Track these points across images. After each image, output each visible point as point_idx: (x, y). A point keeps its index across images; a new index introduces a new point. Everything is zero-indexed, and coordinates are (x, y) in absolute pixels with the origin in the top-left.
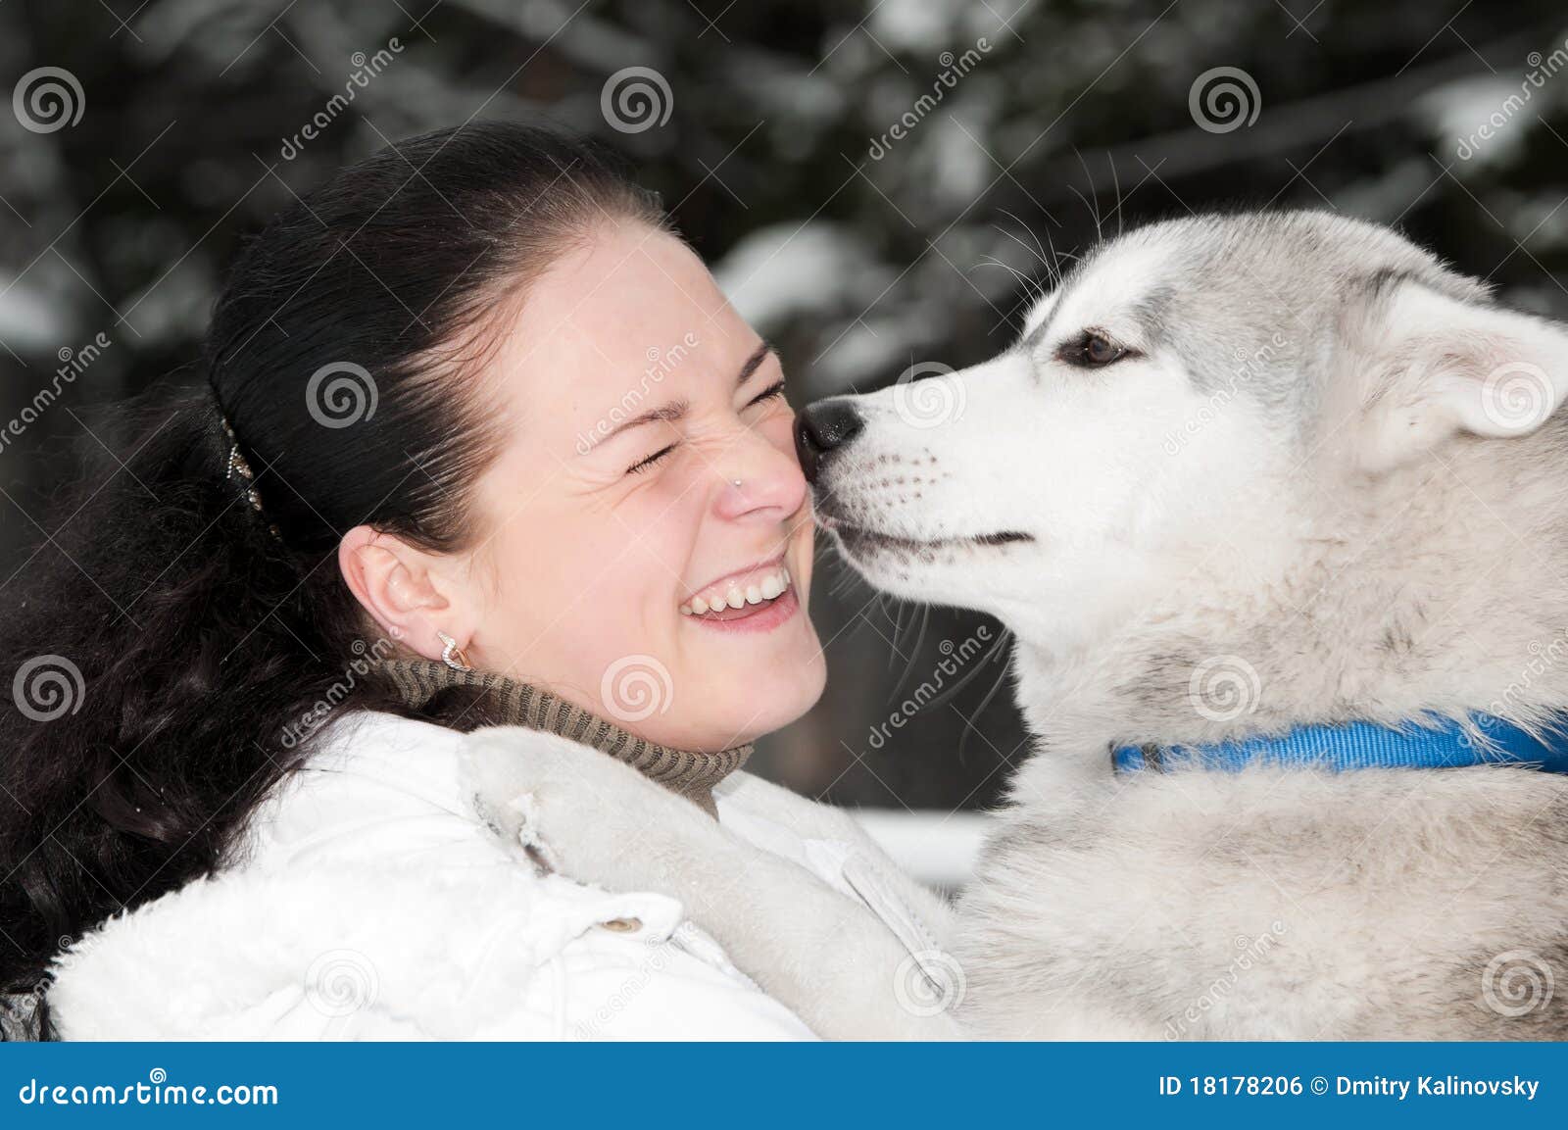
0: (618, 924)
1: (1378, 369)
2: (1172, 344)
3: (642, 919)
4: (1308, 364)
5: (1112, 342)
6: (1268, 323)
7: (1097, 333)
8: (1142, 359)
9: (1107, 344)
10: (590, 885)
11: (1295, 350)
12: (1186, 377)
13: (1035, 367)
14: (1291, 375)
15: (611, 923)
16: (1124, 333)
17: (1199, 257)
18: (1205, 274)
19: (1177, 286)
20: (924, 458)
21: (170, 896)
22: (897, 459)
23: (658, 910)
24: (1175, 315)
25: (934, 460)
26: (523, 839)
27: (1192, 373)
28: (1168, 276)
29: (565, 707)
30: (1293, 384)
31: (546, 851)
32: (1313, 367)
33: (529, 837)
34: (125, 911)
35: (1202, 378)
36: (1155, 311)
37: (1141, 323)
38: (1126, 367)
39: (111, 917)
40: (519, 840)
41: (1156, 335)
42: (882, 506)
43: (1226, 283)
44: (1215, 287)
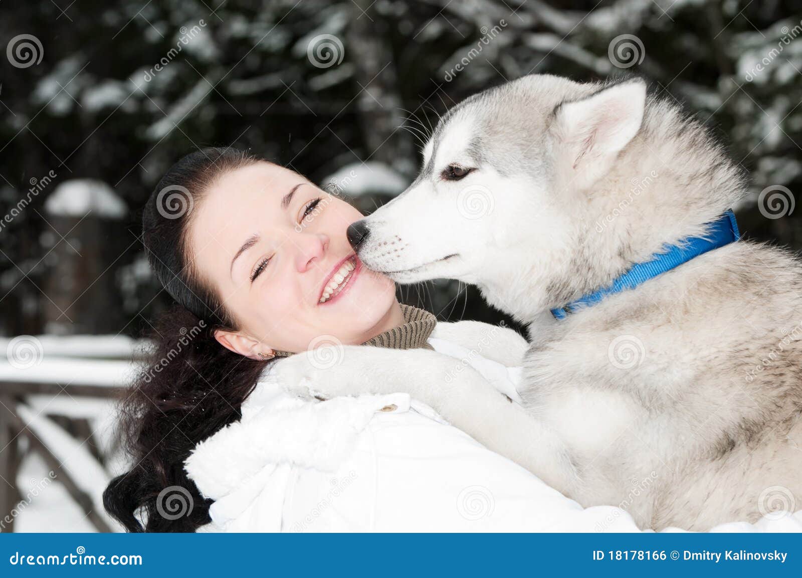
0: (388, 408)
2: (487, 161)
6: (523, 142)
7: (455, 166)
8: (476, 171)
9: (461, 169)
11: (537, 150)
12: (497, 173)
13: (434, 185)
15: (385, 409)
16: (465, 163)
17: (485, 121)
18: (490, 126)
19: (480, 135)
20: (396, 240)
22: (385, 244)
24: (484, 149)
27: (499, 171)
28: (476, 132)
30: (542, 166)
32: (547, 154)
35: (504, 172)
36: (475, 148)
37: (471, 156)
38: (471, 176)
41: (478, 158)
42: (384, 263)
43: (500, 130)
44: (496, 133)
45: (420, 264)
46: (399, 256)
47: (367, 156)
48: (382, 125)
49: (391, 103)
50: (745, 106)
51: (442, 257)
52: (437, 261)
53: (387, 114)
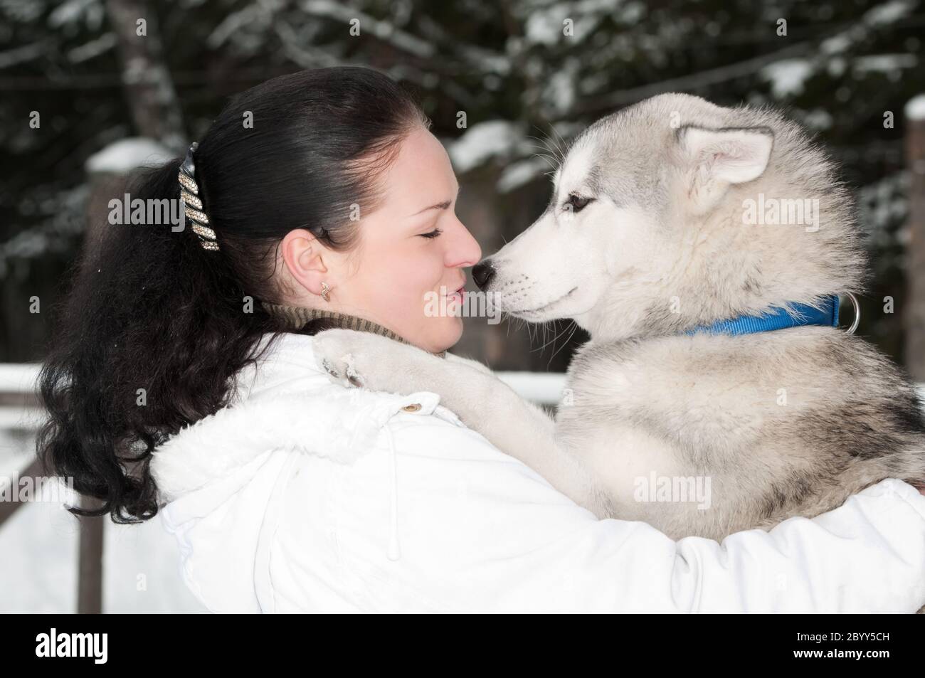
0: (411, 408)
1: (691, 172)
2: (604, 192)
3: (422, 405)
4: (658, 182)
5: (580, 197)
6: (637, 169)
8: (595, 202)
10: (395, 393)
12: (613, 203)
13: (556, 218)
14: (650, 192)
15: (408, 407)
16: (586, 193)
17: (604, 148)
18: (608, 154)
19: (599, 164)
20: (523, 279)
21: (209, 417)
23: (429, 400)
24: (601, 178)
25: (527, 278)
26: (348, 374)
27: (614, 201)
28: (595, 161)
29: (359, 320)
31: (360, 378)
32: (659, 183)
33: (351, 373)
34: (188, 425)
35: (619, 203)
36: (595, 176)
37: (590, 186)
38: (590, 206)
39: (181, 428)
40: (347, 376)
41: (597, 189)
42: (511, 303)
43: (617, 157)
44: (612, 160)
45: (545, 302)
46: (525, 295)
47: (133, 133)
48: (150, 98)
49: (157, 75)
50: (534, 69)
51: (567, 294)
52: (562, 297)
53: (154, 87)
